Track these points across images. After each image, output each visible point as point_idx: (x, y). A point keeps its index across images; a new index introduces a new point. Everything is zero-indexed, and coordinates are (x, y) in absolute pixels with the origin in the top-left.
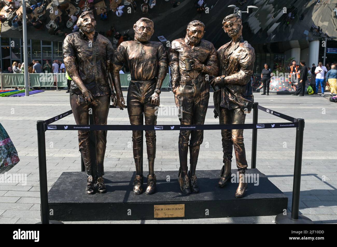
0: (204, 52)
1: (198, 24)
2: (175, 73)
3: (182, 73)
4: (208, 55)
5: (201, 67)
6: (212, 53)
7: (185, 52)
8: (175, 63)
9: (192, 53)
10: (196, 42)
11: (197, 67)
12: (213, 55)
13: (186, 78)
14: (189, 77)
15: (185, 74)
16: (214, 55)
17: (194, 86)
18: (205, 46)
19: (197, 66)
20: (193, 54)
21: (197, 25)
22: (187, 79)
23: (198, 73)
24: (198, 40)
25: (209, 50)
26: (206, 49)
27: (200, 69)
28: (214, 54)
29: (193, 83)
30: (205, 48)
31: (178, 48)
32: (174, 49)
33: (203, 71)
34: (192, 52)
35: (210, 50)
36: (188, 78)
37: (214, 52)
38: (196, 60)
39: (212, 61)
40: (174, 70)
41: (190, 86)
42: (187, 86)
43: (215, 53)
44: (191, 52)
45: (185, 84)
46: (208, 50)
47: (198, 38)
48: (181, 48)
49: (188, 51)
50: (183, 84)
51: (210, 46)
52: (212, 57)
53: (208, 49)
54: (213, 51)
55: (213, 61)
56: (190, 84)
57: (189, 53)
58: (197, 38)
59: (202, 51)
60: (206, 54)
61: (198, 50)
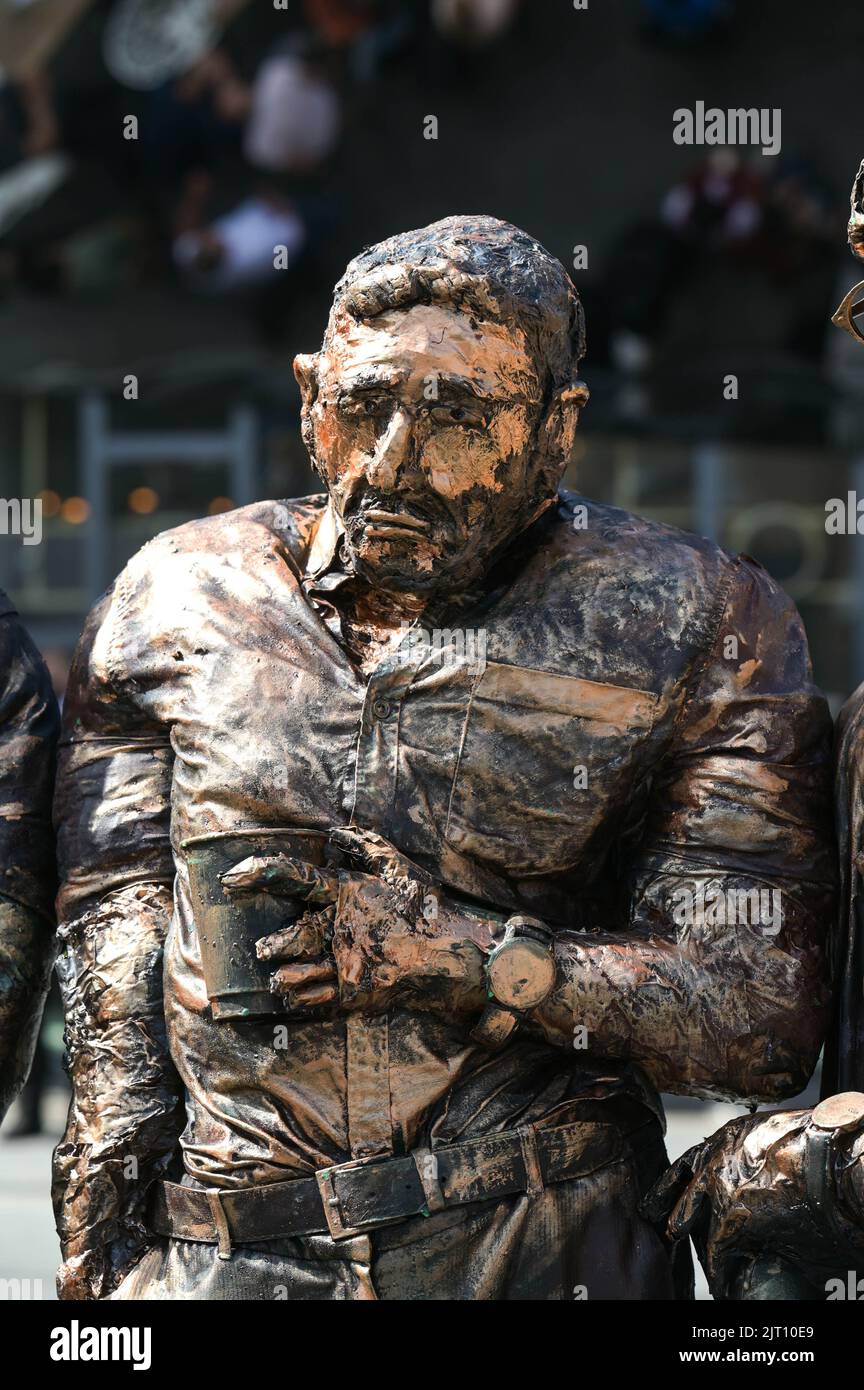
0: (558, 721)
1: (420, 293)
2: (108, 1056)
3: (187, 1051)
4: (619, 763)
5: (455, 969)
6: (708, 722)
7: (238, 723)
8: (129, 893)
9: (330, 746)
10: (426, 565)
11: (387, 976)
12: (721, 766)
13: (237, 1131)
14: (274, 1118)
15: (227, 1076)
16: (744, 753)
17: (354, 1275)
18: (576, 622)
19: (376, 957)
20: (354, 756)
21: (406, 303)
22: (253, 1151)
23: (442, 1056)
24: (441, 535)
25: (647, 674)
26: (590, 663)
27: (458, 996)
28: (735, 742)
29: (333, 1219)
30: (570, 658)
31: (161, 661)
32: (114, 684)
33: (501, 1023)
34: (336, 730)
35: (670, 684)
36: (265, 1144)
37: (737, 708)
38: (374, 851)
39: (698, 862)
40: (91, 1001)
41: (302, 1264)
42: (258, 1264)
43: (754, 717)
44: (333, 717)
45: (222, 1231)
46: (622, 681)
47: (437, 495)
48: (191, 661)
49: (282, 708)
50: (199, 1232)
51: (671, 621)
52: (699, 789)
53: (632, 669)
54: (722, 697)
55: (720, 850)
56: (295, 1240)
57: (296, 737)
58: (415, 509)
59: (521, 705)
60: (583, 740)
61: (443, 687)
